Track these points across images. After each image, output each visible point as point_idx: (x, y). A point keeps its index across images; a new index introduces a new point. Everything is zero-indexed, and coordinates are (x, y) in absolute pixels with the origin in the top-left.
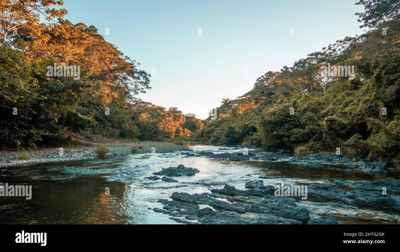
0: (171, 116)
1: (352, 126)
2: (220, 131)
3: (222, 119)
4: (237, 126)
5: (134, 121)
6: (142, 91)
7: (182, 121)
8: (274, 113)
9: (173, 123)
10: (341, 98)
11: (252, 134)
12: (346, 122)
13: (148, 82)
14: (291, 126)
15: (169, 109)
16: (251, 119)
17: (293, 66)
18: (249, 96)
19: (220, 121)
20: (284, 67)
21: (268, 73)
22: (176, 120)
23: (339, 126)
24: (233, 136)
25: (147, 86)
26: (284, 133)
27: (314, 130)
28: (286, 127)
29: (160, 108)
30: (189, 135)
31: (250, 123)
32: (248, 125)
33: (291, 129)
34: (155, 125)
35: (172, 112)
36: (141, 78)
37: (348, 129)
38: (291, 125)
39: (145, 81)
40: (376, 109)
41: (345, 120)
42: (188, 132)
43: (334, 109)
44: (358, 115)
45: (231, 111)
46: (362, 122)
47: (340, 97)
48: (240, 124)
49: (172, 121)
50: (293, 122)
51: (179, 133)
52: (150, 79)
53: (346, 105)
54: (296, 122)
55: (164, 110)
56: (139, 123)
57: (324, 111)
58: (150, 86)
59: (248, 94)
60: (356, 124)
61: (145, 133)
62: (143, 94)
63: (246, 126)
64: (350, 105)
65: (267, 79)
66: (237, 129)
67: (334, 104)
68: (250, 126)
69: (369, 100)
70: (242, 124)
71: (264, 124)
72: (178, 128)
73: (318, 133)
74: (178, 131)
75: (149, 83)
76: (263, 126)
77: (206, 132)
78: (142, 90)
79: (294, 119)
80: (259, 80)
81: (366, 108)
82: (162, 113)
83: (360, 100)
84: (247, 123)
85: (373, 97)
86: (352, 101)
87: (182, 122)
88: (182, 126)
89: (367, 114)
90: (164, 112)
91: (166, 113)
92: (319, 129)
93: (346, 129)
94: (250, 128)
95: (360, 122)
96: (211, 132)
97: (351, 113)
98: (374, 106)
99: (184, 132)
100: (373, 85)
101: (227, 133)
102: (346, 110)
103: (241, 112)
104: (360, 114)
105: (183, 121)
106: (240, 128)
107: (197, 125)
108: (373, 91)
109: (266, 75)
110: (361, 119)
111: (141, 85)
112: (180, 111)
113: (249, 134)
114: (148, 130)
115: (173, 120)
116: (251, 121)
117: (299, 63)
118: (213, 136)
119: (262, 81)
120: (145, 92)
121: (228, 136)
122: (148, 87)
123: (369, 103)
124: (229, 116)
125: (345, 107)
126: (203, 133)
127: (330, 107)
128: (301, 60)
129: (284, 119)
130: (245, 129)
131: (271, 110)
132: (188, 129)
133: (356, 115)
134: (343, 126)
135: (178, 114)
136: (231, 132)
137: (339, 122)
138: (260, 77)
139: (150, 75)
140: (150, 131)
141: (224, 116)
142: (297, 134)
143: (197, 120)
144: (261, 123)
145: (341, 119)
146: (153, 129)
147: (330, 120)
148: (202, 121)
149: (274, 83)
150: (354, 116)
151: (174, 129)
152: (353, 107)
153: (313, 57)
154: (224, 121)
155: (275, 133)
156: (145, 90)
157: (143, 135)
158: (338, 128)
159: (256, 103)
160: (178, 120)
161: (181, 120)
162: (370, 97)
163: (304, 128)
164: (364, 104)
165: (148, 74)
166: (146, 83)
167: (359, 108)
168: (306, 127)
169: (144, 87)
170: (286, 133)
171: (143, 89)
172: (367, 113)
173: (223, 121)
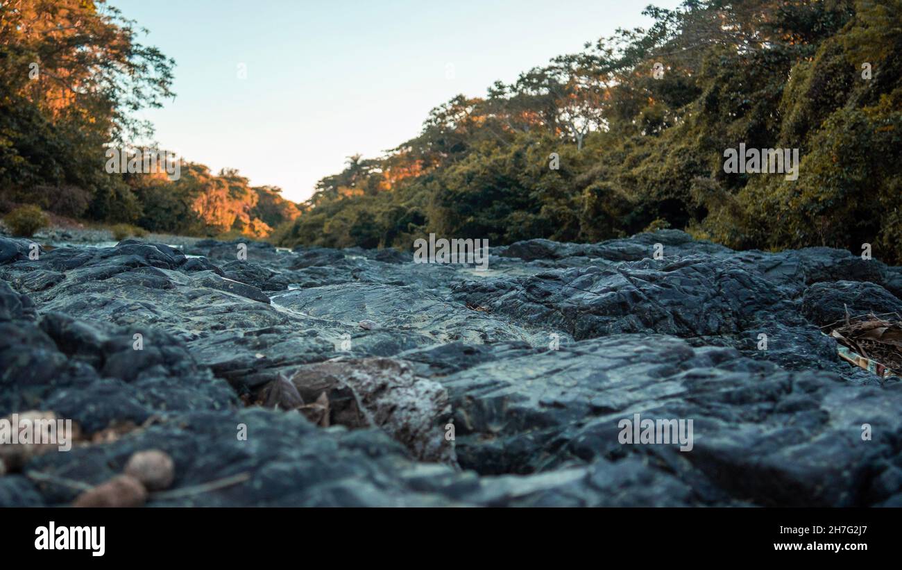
0: (224, 187)
1: (646, 208)
2: (338, 223)
3: (343, 200)
4: (379, 212)
5: (127, 183)
6: (154, 103)
7: (251, 201)
8: (470, 177)
9: (228, 205)
10: (623, 150)
11: (413, 229)
12: (633, 197)
13: (169, 80)
14: (507, 207)
15: (219, 171)
16: (412, 197)
17: (515, 84)
18: (410, 149)
19: (340, 202)
20: (497, 83)
21: (457, 99)
22: (234, 197)
23: (616, 206)
24: (369, 235)
25: (166, 90)
26: (490, 221)
27: (560, 215)
28: (497, 207)
29: (197, 166)
30: (264, 234)
31: (410, 206)
32: (406, 210)
33: (507, 212)
34: (183, 198)
35: (225, 178)
36: (151, 67)
37: (636, 213)
38: (508, 203)
39: (158, 75)
40: (701, 169)
41: (632, 194)
42: (262, 228)
43: (606, 173)
44: (661, 183)
45: (365, 183)
46: (670, 199)
47: (619, 148)
48: (386, 207)
49: (225, 200)
50: (511, 198)
51: (241, 229)
52: (174, 71)
53: (635, 162)
54: (519, 196)
55: (207, 172)
56: (141, 190)
57: (584, 177)
58: (171, 89)
59: (407, 145)
60: (655, 204)
61: (156, 214)
62: (154, 109)
63: (400, 211)
64: (643, 162)
65: (453, 113)
66: (378, 219)
67: (605, 163)
68: (410, 211)
69: (688, 150)
70: (390, 207)
71: (445, 200)
72: (238, 217)
73: (567, 224)
74: (237, 225)
75: (171, 83)
76: (443, 205)
77: (305, 226)
78: (152, 100)
79: (515, 192)
80: (435, 114)
81: (682, 168)
82: (202, 179)
83: (665, 152)
84: (402, 205)
85: (696, 144)
86: (648, 155)
87: (249, 203)
88: (248, 213)
89: (681, 182)
90: (207, 176)
91: (212, 180)
92: (570, 215)
93: (633, 214)
94: (409, 215)
95: (664, 197)
96: (318, 225)
97: (645, 179)
98: (699, 162)
99: (252, 227)
100: (699, 119)
101: (355, 227)
102: (635, 171)
103: (388, 186)
104: (666, 181)
105: (253, 202)
106: (387, 216)
107: (284, 212)
108: (697, 133)
109: (451, 102)
110: (667, 192)
111: (149, 88)
112: (245, 178)
113: (406, 230)
114: (163, 209)
115: (228, 197)
116: (412, 200)
117: (530, 76)
118: (321, 234)
119: (443, 116)
120: (159, 105)
121: (358, 234)
122: (167, 94)
123: (687, 155)
124: (362, 193)
125: (630, 168)
126: (297, 227)
127: (598, 167)
128: (534, 69)
129: (493, 189)
130: (396, 219)
131: (463, 168)
132: (263, 222)
133: (656, 182)
134: (626, 207)
135: (241, 185)
136: (364, 224)
137: (619, 196)
138: (438, 106)
139: (172, 62)
140: (168, 210)
141: (349, 193)
142: (520, 224)
143: (285, 204)
144: (438, 198)
145: (624, 191)
146: (176, 207)
147: (600, 190)
148: (297, 206)
149: (469, 123)
150: (653, 185)
151: (229, 220)
152: (651, 165)
153: (562, 65)
154: (349, 202)
155: (470, 219)
156: (159, 100)
157: (151, 219)
158: (614, 212)
159: (425, 166)
160: (240, 198)
161: (247, 199)
162: (690, 143)
163: (537, 211)
164: (677, 159)
165: (168, 57)
166: (163, 81)
167: (665, 166)
168: (543, 209)
169: (157, 93)
170: (494, 223)
171: (154, 96)
172: (682, 178)
173: (346, 204)
